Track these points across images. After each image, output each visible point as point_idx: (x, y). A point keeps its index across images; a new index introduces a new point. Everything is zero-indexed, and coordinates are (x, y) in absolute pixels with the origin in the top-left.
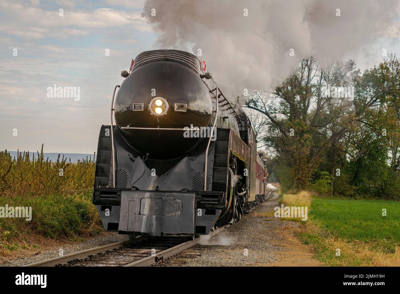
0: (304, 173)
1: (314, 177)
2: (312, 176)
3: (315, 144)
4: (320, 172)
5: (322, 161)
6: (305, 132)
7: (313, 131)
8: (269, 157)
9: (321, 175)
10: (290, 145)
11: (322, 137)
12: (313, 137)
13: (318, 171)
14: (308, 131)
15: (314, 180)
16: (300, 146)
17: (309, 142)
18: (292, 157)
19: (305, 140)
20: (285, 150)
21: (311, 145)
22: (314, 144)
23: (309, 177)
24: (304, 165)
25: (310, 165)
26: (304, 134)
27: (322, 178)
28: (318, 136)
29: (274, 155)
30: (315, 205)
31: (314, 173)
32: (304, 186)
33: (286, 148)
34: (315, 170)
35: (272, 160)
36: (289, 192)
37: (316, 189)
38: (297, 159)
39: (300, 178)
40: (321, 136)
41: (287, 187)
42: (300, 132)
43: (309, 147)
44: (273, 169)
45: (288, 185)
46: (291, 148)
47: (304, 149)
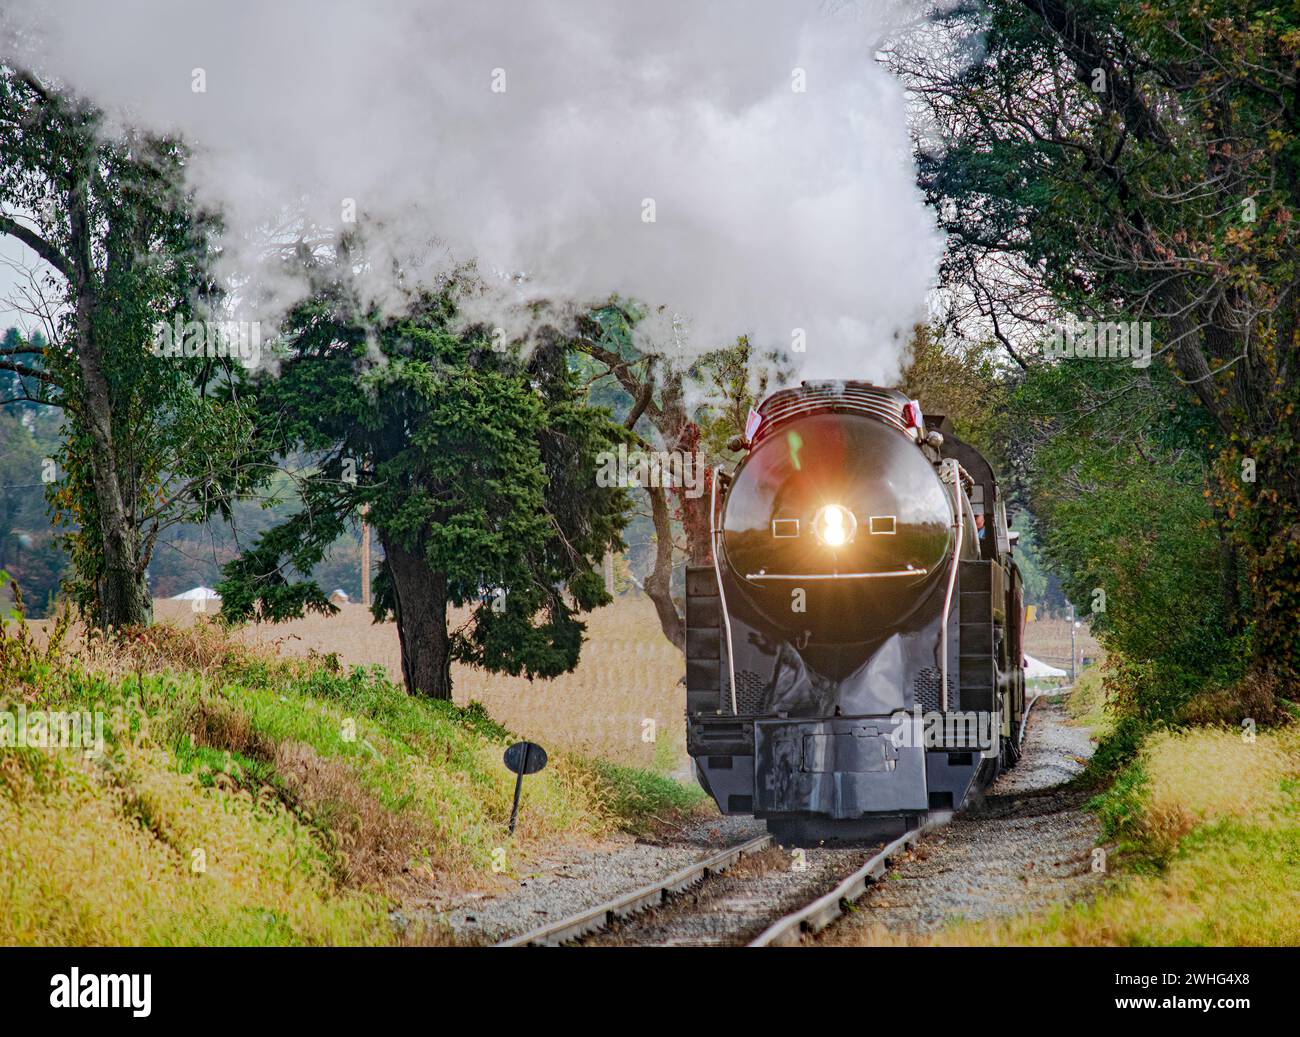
10: (1190, 221)
18: (1217, 342)
29: (1023, 336)
35: (1008, 383)
36: (1199, 704)
38: (1272, 358)
41: (1180, 655)
42: (1289, 79)
45: (1186, 638)
46: (1205, 255)
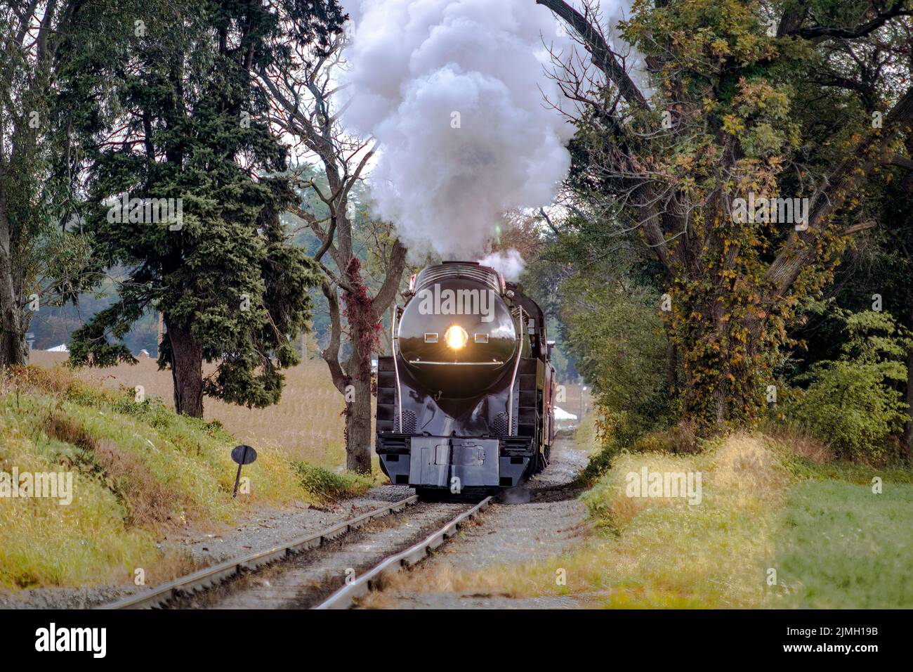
0: (744, 323)
1: (804, 344)
2: (793, 342)
3: (809, 146)
4: (839, 313)
5: (854, 246)
6: (749, 72)
7: (795, 64)
8: (528, 225)
9: (846, 338)
10: (655, 151)
11: (848, 100)
12: (796, 100)
13: (831, 309)
14: (764, 63)
15: (804, 368)
16: (715, 153)
17: (775, 127)
18: (669, 223)
19: (751, 121)
20: (627, 183)
21: (782, 149)
22: (804, 140)
23: (771, 345)
24: (744, 272)
25: (781, 272)
26: (742, 80)
27: (855, 354)
28: (826, 94)
29: (559, 213)
30: (807, 517)
31: (805, 320)
32: (745, 401)
33: (630, 168)
34: (812, 304)
35: (549, 242)
36: (650, 439)
37: (814, 420)
38: (701, 234)
39: (714, 356)
40: (846, 92)
41: (641, 409)
42: (717, 69)
43: (774, 161)
44: (551, 299)
45: (645, 399)
46: (664, 171)
47: (745, 174)
